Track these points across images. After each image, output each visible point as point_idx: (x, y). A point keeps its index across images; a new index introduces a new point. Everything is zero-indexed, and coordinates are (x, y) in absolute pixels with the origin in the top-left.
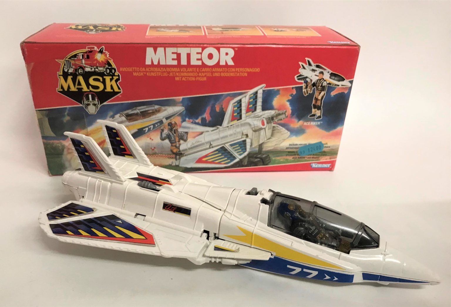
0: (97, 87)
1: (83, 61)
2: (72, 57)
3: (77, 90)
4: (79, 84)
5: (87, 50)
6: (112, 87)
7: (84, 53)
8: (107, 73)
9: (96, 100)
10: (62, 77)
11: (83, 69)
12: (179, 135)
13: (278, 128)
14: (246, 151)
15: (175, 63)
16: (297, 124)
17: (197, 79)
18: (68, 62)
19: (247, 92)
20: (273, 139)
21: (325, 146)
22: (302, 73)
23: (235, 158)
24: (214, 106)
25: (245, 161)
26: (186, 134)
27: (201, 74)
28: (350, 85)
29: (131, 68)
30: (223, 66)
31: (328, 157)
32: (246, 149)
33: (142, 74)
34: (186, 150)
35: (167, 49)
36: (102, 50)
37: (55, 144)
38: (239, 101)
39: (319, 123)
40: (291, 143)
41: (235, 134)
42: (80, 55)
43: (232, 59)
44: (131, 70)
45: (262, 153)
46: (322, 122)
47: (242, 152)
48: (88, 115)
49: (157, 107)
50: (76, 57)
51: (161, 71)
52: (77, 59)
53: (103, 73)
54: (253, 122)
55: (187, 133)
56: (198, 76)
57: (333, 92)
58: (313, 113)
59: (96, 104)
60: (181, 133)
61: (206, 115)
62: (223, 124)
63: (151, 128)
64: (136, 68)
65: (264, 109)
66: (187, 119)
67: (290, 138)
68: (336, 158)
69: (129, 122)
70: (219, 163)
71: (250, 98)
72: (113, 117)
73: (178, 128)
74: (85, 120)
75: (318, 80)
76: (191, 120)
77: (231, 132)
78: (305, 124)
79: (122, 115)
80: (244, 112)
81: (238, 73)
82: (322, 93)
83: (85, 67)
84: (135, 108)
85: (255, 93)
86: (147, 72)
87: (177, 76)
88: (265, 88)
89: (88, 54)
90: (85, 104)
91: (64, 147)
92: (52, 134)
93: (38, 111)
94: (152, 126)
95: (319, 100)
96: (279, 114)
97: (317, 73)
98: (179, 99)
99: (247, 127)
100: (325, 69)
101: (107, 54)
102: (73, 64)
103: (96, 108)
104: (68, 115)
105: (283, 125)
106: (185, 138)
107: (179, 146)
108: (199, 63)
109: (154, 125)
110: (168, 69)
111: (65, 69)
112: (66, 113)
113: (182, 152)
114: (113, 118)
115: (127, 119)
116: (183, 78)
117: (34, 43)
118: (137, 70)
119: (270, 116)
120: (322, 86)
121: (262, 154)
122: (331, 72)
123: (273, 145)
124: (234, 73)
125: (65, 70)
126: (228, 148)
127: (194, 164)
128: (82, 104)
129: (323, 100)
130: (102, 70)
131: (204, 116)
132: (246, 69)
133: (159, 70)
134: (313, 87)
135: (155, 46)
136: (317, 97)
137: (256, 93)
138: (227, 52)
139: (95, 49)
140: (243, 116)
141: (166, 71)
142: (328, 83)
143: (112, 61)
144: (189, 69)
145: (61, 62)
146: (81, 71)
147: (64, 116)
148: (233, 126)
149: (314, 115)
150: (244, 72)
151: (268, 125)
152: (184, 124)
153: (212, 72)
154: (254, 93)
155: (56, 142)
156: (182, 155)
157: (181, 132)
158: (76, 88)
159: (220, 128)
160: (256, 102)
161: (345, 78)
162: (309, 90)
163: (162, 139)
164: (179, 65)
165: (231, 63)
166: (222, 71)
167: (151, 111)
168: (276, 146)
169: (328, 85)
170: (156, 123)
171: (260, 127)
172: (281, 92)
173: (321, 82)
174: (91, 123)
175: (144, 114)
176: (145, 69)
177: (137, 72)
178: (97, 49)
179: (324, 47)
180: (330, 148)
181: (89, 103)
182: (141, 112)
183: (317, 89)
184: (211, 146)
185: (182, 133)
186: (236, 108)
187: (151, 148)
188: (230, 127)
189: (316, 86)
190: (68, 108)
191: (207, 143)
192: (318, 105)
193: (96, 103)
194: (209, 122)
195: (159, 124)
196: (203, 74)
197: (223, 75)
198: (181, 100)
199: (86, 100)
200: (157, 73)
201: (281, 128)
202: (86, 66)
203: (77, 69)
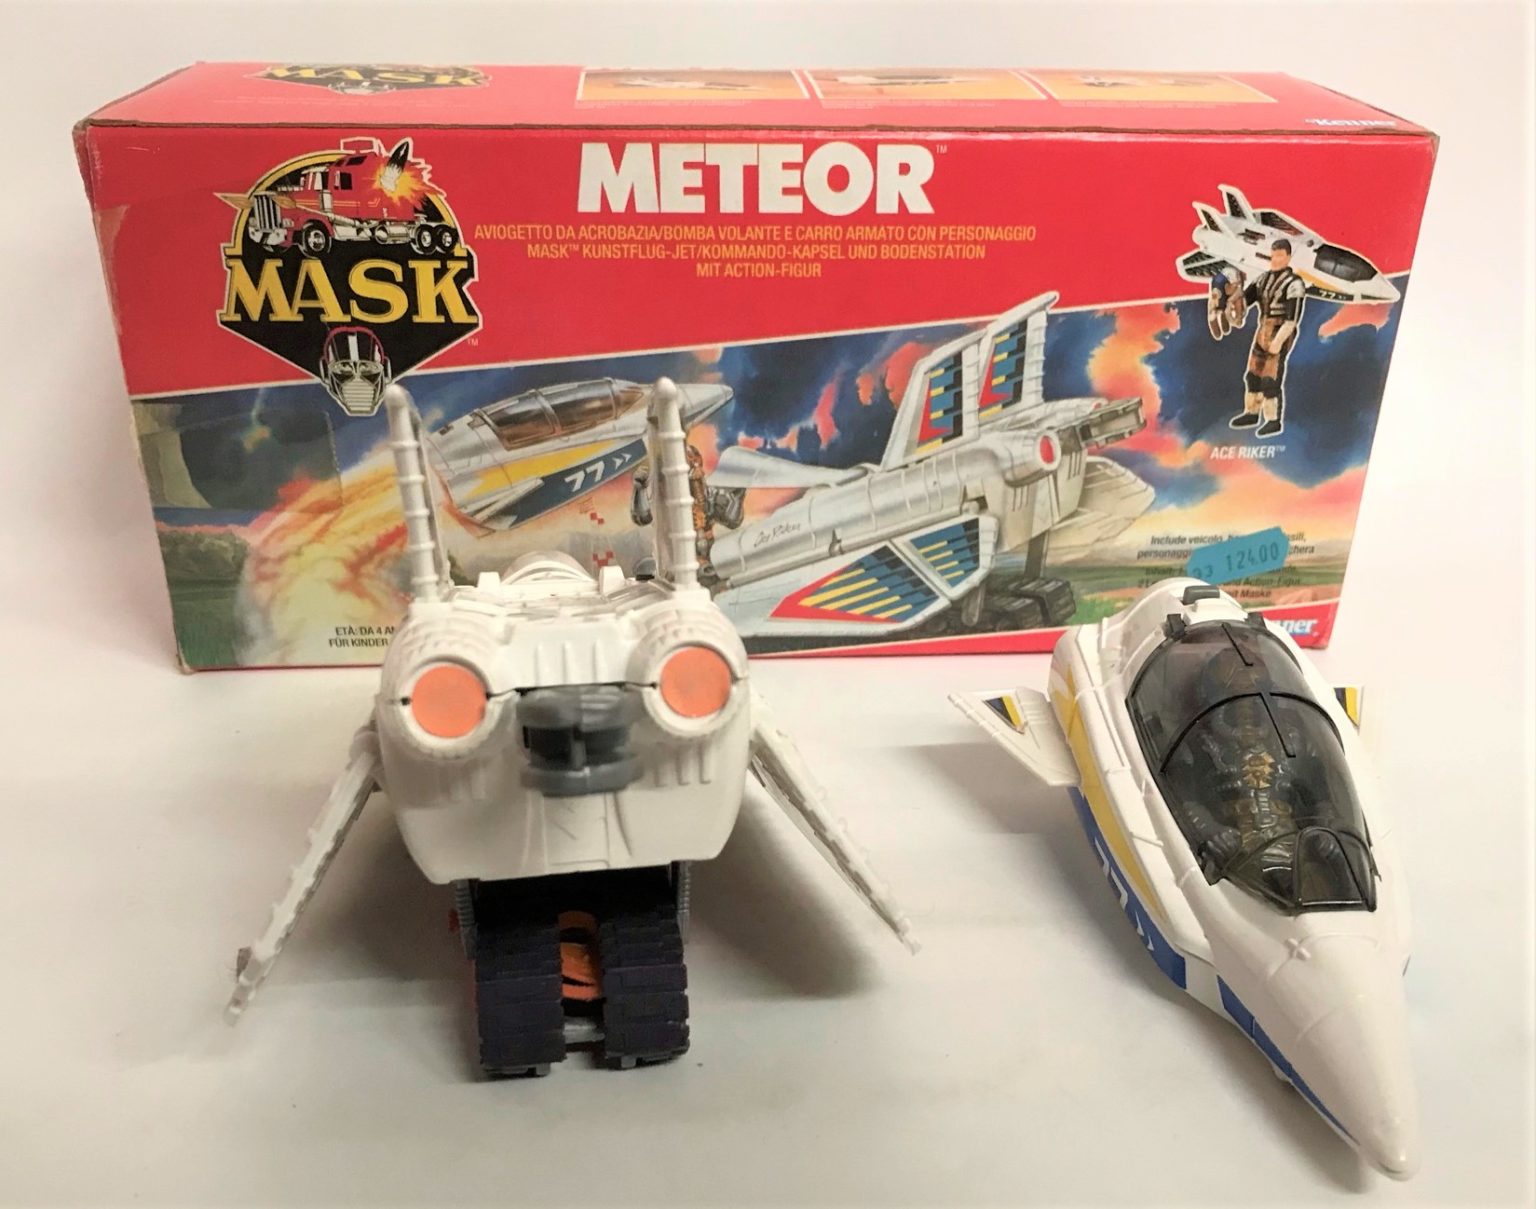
0: (382, 306)
1: (327, 198)
2: (281, 182)
3: (300, 318)
4: (310, 292)
5: (342, 152)
6: (441, 307)
7: (331, 163)
8: (422, 247)
9: (377, 356)
10: (239, 265)
11: (327, 234)
12: (706, 500)
13: (1108, 471)
14: (975, 568)
15: (697, 205)
16: (1184, 454)
17: (784, 270)
18: (265, 201)
19: (985, 324)
20: (1087, 516)
21: (1293, 543)
22: (1206, 248)
23: (930, 596)
24: (853, 379)
25: (970, 610)
26: (736, 499)
27: (801, 251)
28: (1394, 295)
29: (519, 227)
30: (888, 219)
31: (1306, 592)
32: (976, 559)
33: (563, 250)
34: (735, 563)
35: (664, 149)
36: (402, 153)
37: (207, 540)
38: (952, 362)
39: (1271, 450)
40: (1159, 534)
41: (932, 496)
42: (315, 173)
43: (926, 187)
44: (518, 235)
45: (1041, 575)
46: (1283, 448)
47: (961, 573)
48: (341, 418)
49: (620, 386)
50: (297, 183)
51: (639, 238)
52: (300, 191)
53: (407, 246)
54: (1008, 450)
55: (739, 492)
56: (790, 259)
57: (1330, 322)
58: (1246, 411)
59: (377, 375)
60: (715, 491)
61: (820, 420)
62: (885, 457)
63: (595, 472)
64: (538, 227)
65: (1051, 393)
66: (742, 436)
67: (1154, 513)
68: (1338, 594)
69: (509, 449)
70: (868, 617)
71: (997, 350)
72: (443, 428)
73: (703, 474)
74: (332, 440)
75: (1269, 274)
76: (759, 441)
77: (917, 487)
78: (1216, 453)
79: (479, 419)
80: (970, 403)
81: (950, 247)
82: (1287, 328)
83: (333, 223)
84: (533, 391)
85: (1017, 328)
86: (584, 241)
87: (703, 261)
88: (1057, 306)
89: (346, 169)
90: (330, 372)
91: (241, 552)
92: (196, 500)
93: (141, 405)
94: (600, 466)
95: (1273, 356)
96: (1114, 415)
97: (1265, 246)
98: (713, 352)
99: (984, 467)
100: (1297, 232)
101: (422, 169)
102: (285, 209)
103: (375, 391)
104: (263, 419)
105: (1127, 460)
106: (732, 516)
107: (709, 548)
108: (794, 205)
109: (607, 459)
110: (669, 232)
111: (251, 230)
112: (254, 413)
113: (721, 574)
114: (443, 433)
115: (499, 436)
116: (729, 266)
117: (127, 126)
118: (541, 235)
119: (1074, 424)
120: (1283, 299)
121: (1043, 579)
122: (1320, 241)
123: (1089, 540)
124: (934, 246)
125: (252, 236)
126: (906, 557)
127: (768, 621)
128: (318, 375)
129: (1287, 357)
130: (400, 236)
131: (810, 423)
132: (982, 228)
133: (631, 233)
134: (1249, 304)
135: (617, 139)
136: (1262, 344)
137: (1023, 325)
138: (904, 161)
139: (376, 150)
140: (969, 421)
141: (658, 238)
142: (1308, 285)
143: (442, 198)
144: (753, 230)
145: (239, 202)
146: (316, 240)
147: (246, 424)
148: (925, 462)
149: (1252, 419)
150: (975, 242)
151: (1067, 458)
152: (729, 456)
153: (845, 244)
154: (1014, 325)
155: (210, 534)
156: (719, 584)
157: (718, 488)
158: (296, 310)
159: (873, 472)
160: (1020, 363)
161: (1375, 267)
162: (1234, 314)
163: (638, 519)
164: (713, 215)
165: (920, 205)
166: (884, 236)
167: (596, 404)
168: (1099, 546)
169: (1307, 295)
170: (618, 453)
171: (1033, 469)
172: (1119, 324)
173: (1281, 282)
174: (352, 456)
175: (570, 417)
176: (577, 231)
177: (542, 241)
178: (382, 146)
179: (1295, 140)
180: (1314, 555)
181: (347, 368)
182: (554, 407)
183: (1267, 312)
184: (837, 548)
185: (722, 492)
186: (940, 390)
187: (595, 557)
188: (913, 466)
189: (1260, 299)
190: (261, 392)
191: (819, 533)
192: (1271, 379)
193: (375, 371)
194: (832, 446)
195: (628, 457)
196: (808, 252)
197: (887, 252)
198: (718, 357)
199: (337, 360)
200: (625, 246)
201: (1122, 469)
202: (338, 217)
203: (300, 232)
